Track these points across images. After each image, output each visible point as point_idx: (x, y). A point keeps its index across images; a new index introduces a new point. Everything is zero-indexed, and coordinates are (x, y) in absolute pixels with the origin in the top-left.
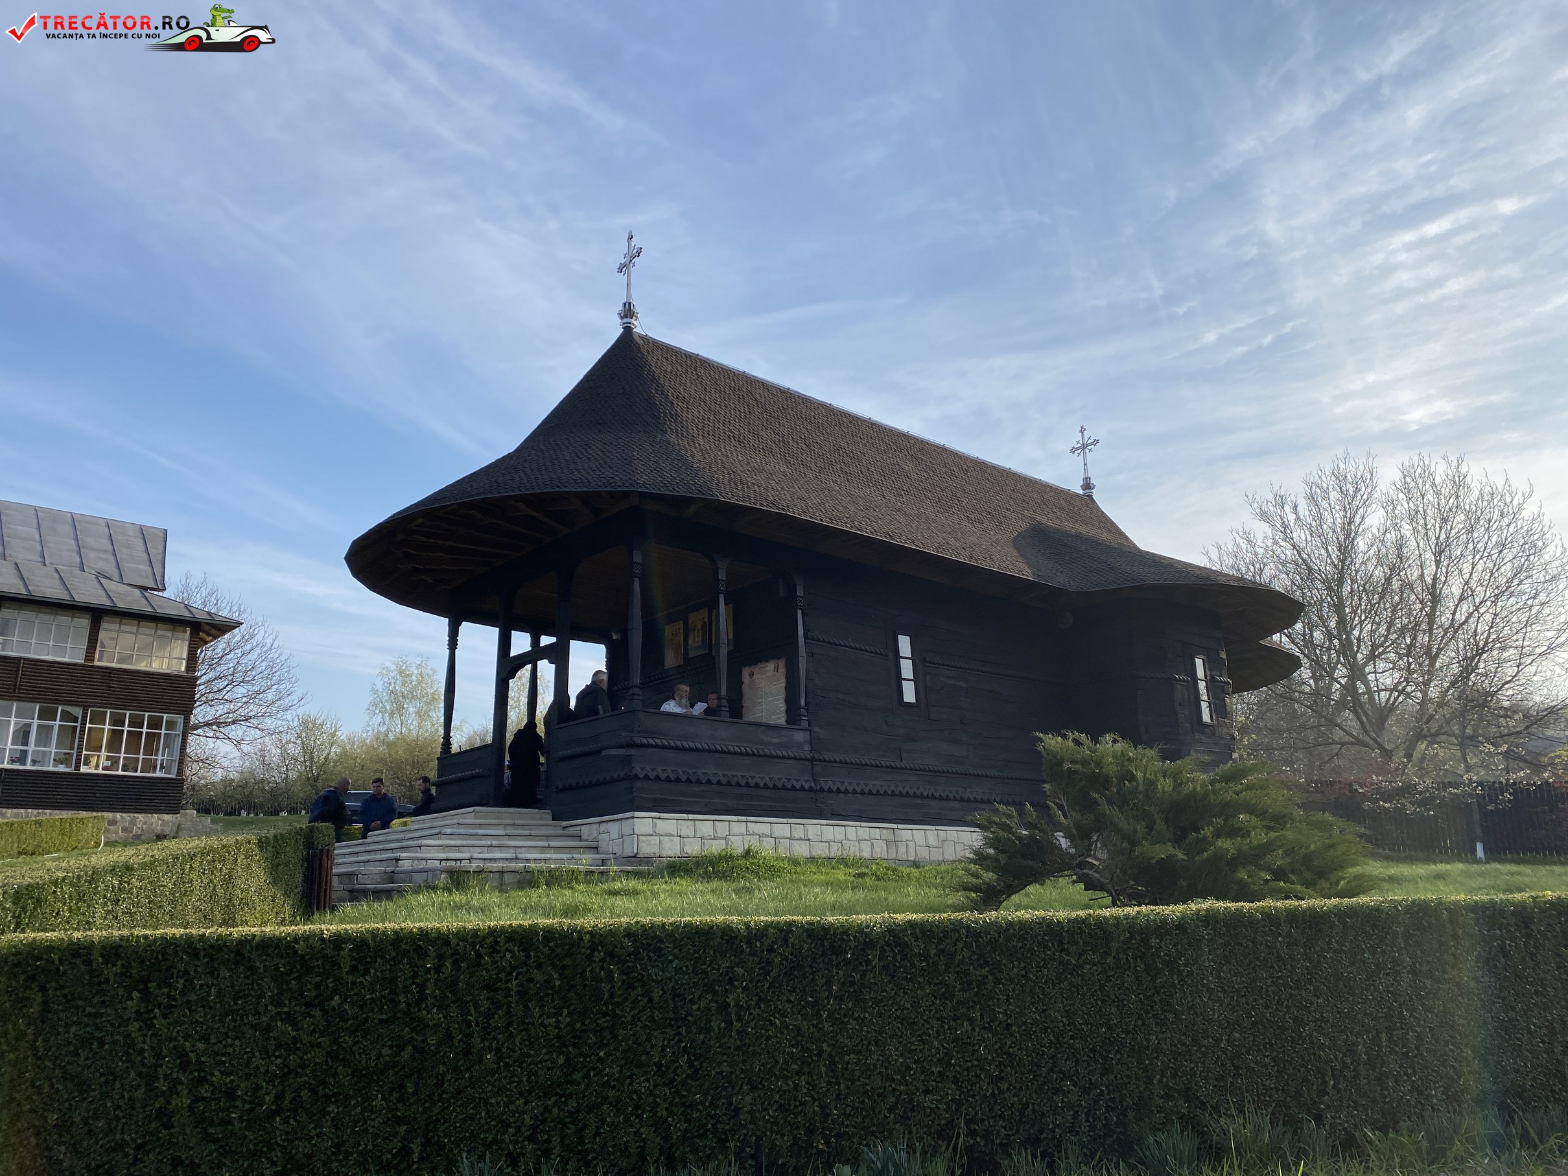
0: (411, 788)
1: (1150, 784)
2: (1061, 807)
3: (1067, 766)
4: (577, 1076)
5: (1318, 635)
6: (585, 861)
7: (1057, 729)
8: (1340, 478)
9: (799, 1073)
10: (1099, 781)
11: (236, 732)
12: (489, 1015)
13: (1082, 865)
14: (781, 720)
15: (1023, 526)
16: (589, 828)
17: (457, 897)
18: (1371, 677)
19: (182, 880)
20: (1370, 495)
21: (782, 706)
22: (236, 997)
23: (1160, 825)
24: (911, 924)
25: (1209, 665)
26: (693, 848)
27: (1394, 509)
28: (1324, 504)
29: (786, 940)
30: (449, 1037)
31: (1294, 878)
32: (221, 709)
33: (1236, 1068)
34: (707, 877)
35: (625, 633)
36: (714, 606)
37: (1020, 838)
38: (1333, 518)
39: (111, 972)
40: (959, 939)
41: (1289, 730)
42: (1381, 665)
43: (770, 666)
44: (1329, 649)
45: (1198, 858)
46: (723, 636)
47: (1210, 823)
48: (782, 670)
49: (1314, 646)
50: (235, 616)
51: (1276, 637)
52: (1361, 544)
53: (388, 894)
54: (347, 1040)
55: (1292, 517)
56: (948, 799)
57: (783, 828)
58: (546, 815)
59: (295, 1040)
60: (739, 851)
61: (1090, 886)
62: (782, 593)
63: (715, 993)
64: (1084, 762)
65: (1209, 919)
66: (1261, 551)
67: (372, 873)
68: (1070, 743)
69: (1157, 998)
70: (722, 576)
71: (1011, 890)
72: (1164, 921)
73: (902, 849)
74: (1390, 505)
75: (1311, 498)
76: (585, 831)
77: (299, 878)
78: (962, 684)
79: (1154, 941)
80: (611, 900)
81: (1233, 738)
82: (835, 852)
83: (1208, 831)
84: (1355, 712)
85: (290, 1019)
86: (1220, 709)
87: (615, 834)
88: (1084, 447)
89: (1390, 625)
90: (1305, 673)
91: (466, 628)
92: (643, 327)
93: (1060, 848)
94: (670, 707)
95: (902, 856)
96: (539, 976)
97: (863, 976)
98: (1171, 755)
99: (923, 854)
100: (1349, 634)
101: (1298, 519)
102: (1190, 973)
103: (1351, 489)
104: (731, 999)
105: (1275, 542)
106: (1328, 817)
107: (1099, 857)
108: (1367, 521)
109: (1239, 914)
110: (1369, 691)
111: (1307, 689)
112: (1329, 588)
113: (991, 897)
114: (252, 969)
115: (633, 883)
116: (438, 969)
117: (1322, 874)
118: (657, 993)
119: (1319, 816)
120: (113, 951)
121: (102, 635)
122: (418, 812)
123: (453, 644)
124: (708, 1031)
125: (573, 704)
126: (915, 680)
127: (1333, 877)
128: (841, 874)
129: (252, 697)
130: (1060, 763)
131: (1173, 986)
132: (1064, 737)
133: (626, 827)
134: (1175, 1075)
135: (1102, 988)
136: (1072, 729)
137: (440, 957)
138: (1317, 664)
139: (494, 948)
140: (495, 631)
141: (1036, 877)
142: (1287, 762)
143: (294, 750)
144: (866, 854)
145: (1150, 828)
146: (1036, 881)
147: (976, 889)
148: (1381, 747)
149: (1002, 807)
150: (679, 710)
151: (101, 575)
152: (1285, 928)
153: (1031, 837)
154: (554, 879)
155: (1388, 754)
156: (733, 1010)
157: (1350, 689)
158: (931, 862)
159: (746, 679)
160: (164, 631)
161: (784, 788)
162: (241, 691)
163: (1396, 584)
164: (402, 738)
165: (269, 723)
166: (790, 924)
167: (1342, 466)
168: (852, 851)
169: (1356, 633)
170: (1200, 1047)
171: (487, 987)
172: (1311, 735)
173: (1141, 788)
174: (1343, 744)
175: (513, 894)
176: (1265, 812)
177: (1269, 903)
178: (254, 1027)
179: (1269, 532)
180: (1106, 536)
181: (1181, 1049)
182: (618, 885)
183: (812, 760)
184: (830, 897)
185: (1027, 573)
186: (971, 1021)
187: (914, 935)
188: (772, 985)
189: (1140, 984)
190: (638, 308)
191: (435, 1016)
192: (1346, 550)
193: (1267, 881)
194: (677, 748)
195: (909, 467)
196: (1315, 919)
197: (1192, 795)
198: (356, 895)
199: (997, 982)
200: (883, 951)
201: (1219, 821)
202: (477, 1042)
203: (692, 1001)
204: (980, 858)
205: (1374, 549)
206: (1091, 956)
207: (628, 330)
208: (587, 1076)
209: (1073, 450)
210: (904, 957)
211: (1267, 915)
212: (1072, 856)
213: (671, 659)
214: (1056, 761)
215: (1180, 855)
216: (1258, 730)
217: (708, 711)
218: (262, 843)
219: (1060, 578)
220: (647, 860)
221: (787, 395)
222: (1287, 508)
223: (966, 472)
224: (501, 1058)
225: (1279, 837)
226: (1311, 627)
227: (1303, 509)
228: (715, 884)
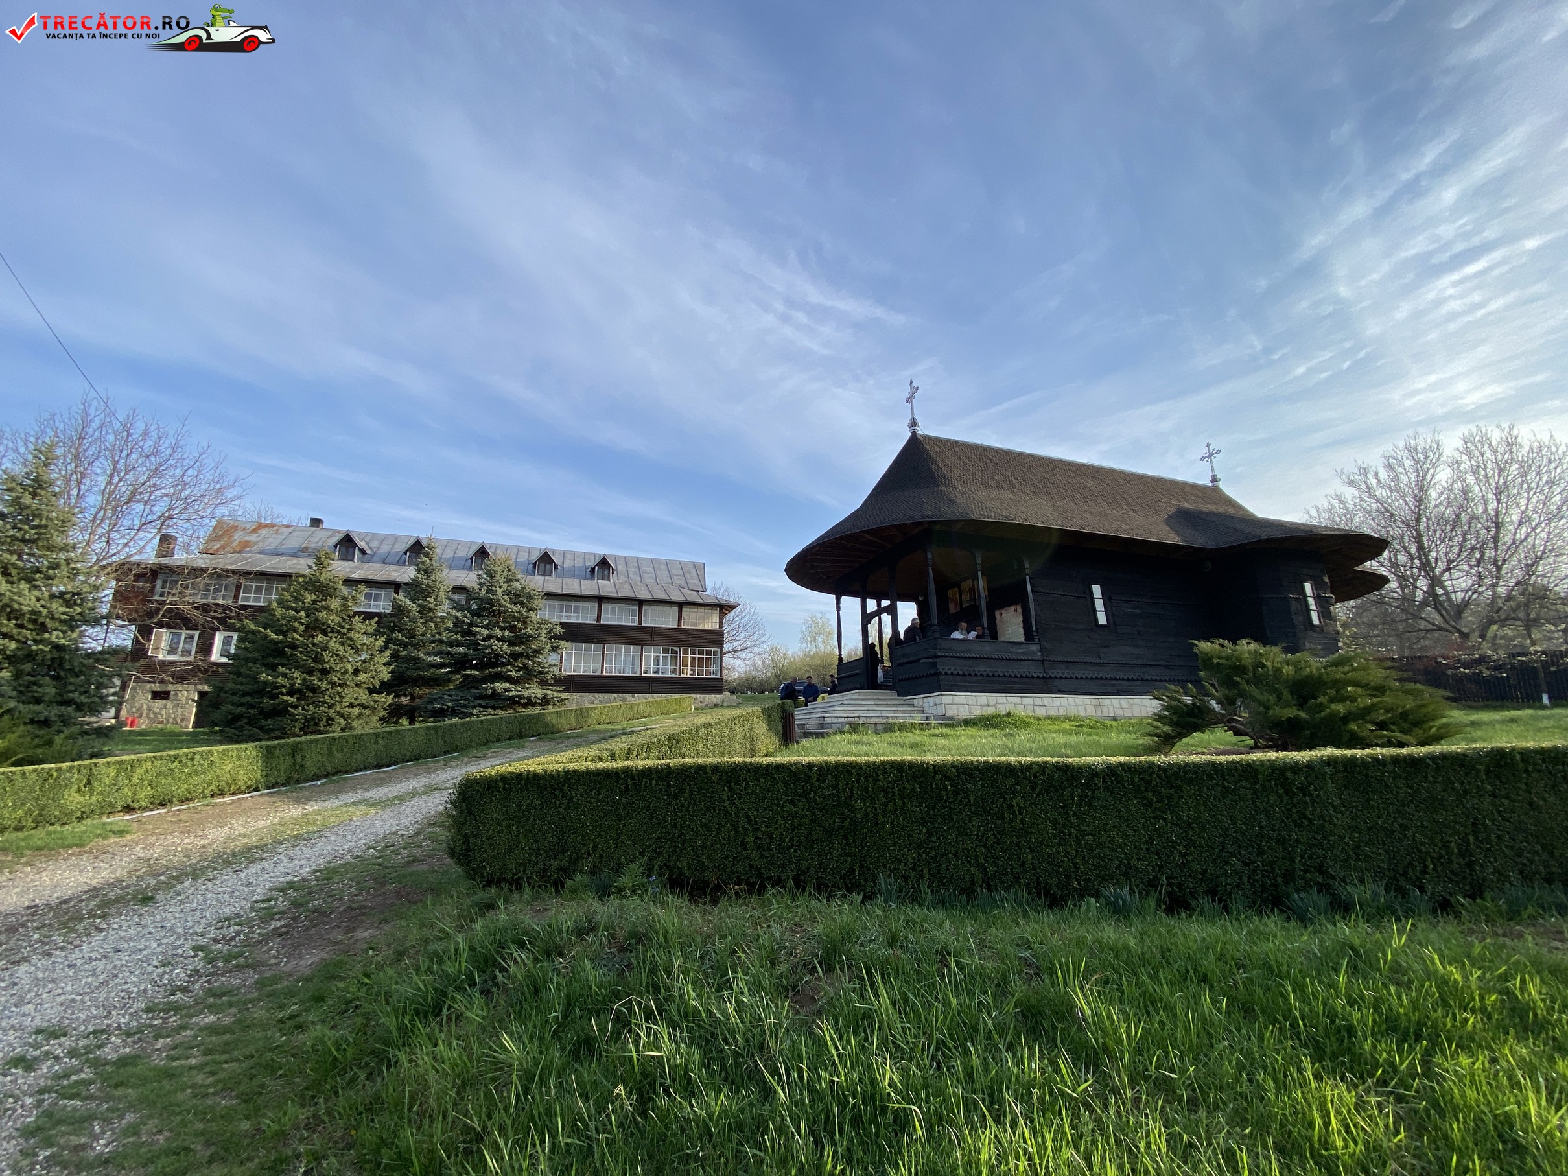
0: (824, 678)
1: (1278, 671)
2: (1213, 685)
3: (1215, 661)
4: (934, 839)
5: (1402, 558)
6: (918, 718)
7: (1207, 638)
8: (1411, 450)
9: (1059, 844)
10: (1241, 669)
11: (743, 655)
12: (885, 805)
13: (1231, 721)
14: (1022, 639)
15: (1171, 511)
16: (917, 700)
17: (855, 737)
18: (1448, 583)
19: (732, 730)
20: (1438, 459)
21: (1022, 631)
22: (768, 791)
23: (1287, 695)
24: (1121, 764)
25: (1316, 587)
26: (977, 712)
27: (1459, 467)
28: (1401, 470)
29: (1044, 771)
30: (866, 815)
31: (1393, 727)
32: (735, 644)
33: (1357, 855)
34: (987, 727)
35: (926, 596)
36: (975, 578)
37: (1186, 705)
38: (1408, 478)
39: (715, 777)
40: (1153, 773)
41: (1382, 623)
42: (1456, 574)
43: (1013, 608)
44: (1411, 567)
45: (1317, 716)
46: (982, 595)
47: (1325, 694)
48: (1019, 610)
49: (1398, 566)
50: (736, 601)
51: (1368, 564)
52: (1433, 493)
53: (821, 735)
54: (819, 814)
55: (1374, 482)
56: (1133, 680)
57: (1029, 699)
58: (895, 693)
59: (796, 813)
60: (1004, 713)
61: (1237, 733)
62: (1015, 567)
63: (1005, 799)
64: (1228, 658)
65: (1331, 762)
66: (1351, 507)
67: (812, 725)
68: (1217, 647)
69: (1294, 810)
70: (979, 561)
71: (1181, 736)
72: (1297, 763)
73: (1105, 710)
74: (1455, 464)
75: (1389, 467)
76: (916, 702)
77: (780, 727)
78: (1137, 611)
79: (1289, 775)
80: (935, 740)
81: (1338, 633)
82: (1062, 712)
83: (1323, 699)
84: (1436, 608)
85: (792, 802)
86: (1325, 614)
87: (932, 704)
88: (1210, 456)
89: (1462, 546)
90: (1394, 585)
91: (844, 599)
92: (923, 430)
93: (1214, 710)
94: (957, 635)
95: (1106, 714)
96: (907, 785)
97: (1093, 792)
98: (1292, 649)
99: (1119, 713)
100: (1427, 556)
101: (1379, 482)
102: (1318, 796)
103: (1422, 457)
104: (1014, 803)
105: (1362, 500)
106: (1419, 686)
107: (1244, 715)
108: (1437, 478)
109: (1354, 759)
110: (1447, 593)
111: (1395, 595)
112: (1408, 525)
113: (1167, 741)
114: (774, 778)
115: (945, 731)
116: (858, 781)
117: (1417, 724)
118: (972, 798)
119: (1411, 685)
120: (716, 768)
121: (683, 614)
122: (830, 693)
123: (838, 609)
124: (1003, 818)
125: (902, 637)
126: (1106, 611)
127: (1426, 726)
128: (1066, 725)
129: (748, 638)
130: (1211, 659)
131: (1306, 803)
132: (1212, 642)
133: (938, 700)
134: (1310, 858)
135: (1254, 802)
136: (1218, 637)
137: (858, 775)
138: (1402, 578)
139: (884, 772)
140: (858, 600)
141: (1199, 728)
142: (1381, 645)
143: (768, 662)
144: (1082, 714)
145: (1279, 698)
146: (1198, 731)
147: (1158, 735)
148: (1459, 631)
149: (1172, 687)
150: (961, 637)
151: (680, 587)
152: (1390, 767)
153: (1194, 704)
154: (903, 727)
155: (1465, 636)
156: (1016, 808)
157: (1431, 592)
158: (1125, 717)
159: (998, 617)
160: (708, 610)
161: (1027, 677)
162: (743, 635)
163: (1464, 518)
164: (816, 654)
165: (756, 650)
166: (1046, 763)
167: (1413, 442)
168: (1073, 712)
169: (1433, 554)
170: (1329, 841)
171: (883, 790)
172: (1401, 627)
173: (1271, 673)
174: (1428, 631)
175: (884, 735)
176: (1367, 685)
177: (1378, 751)
178: (778, 805)
179: (1356, 493)
180: (1231, 511)
181: (1314, 842)
182: (937, 731)
183: (1043, 661)
184: (1062, 739)
185: (1177, 541)
186: (1165, 820)
187: (1123, 769)
188: (1038, 795)
189: (1282, 801)
190: (919, 420)
191: (859, 804)
192: (1420, 501)
193: (1372, 731)
194: (961, 657)
195: (1090, 484)
196: (1414, 762)
197: (1310, 676)
198: (807, 735)
199: (1181, 797)
200: (1104, 778)
201: (1332, 692)
202: (880, 818)
203: (993, 803)
204: (1159, 717)
205: (1444, 496)
206: (1244, 783)
207: (914, 433)
208: (938, 839)
209: (1202, 459)
210: (1118, 782)
211: (1375, 759)
212: (1223, 715)
213: (952, 608)
214: (1207, 660)
215: (1303, 715)
216: (1357, 625)
217: (977, 636)
218: (763, 711)
219: (1199, 540)
220: (951, 718)
221: (1008, 453)
222: (1369, 476)
223: (1129, 482)
224: (893, 828)
225: (1381, 702)
226: (1396, 552)
227: (1383, 475)
228: (992, 731)
